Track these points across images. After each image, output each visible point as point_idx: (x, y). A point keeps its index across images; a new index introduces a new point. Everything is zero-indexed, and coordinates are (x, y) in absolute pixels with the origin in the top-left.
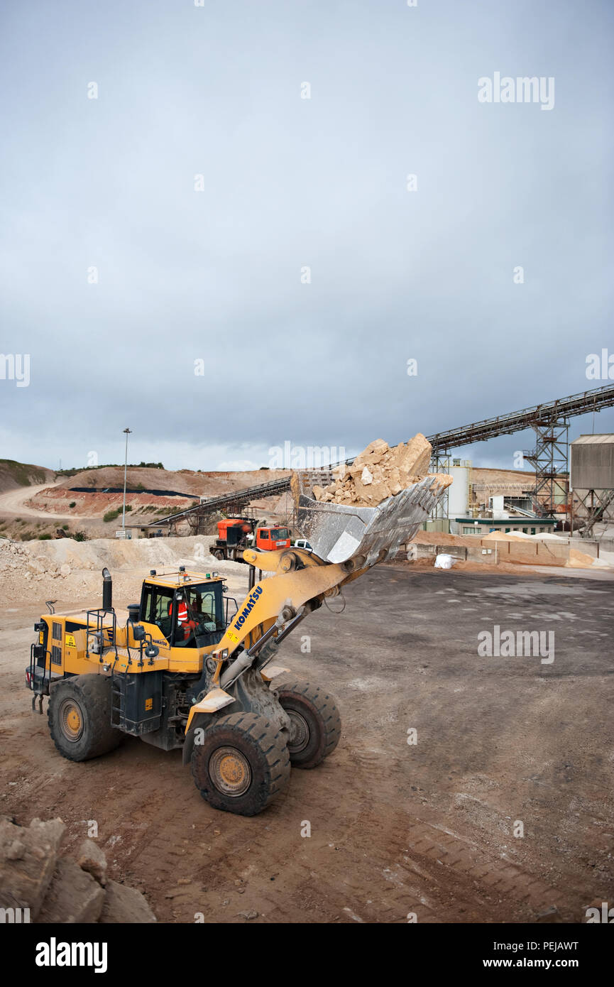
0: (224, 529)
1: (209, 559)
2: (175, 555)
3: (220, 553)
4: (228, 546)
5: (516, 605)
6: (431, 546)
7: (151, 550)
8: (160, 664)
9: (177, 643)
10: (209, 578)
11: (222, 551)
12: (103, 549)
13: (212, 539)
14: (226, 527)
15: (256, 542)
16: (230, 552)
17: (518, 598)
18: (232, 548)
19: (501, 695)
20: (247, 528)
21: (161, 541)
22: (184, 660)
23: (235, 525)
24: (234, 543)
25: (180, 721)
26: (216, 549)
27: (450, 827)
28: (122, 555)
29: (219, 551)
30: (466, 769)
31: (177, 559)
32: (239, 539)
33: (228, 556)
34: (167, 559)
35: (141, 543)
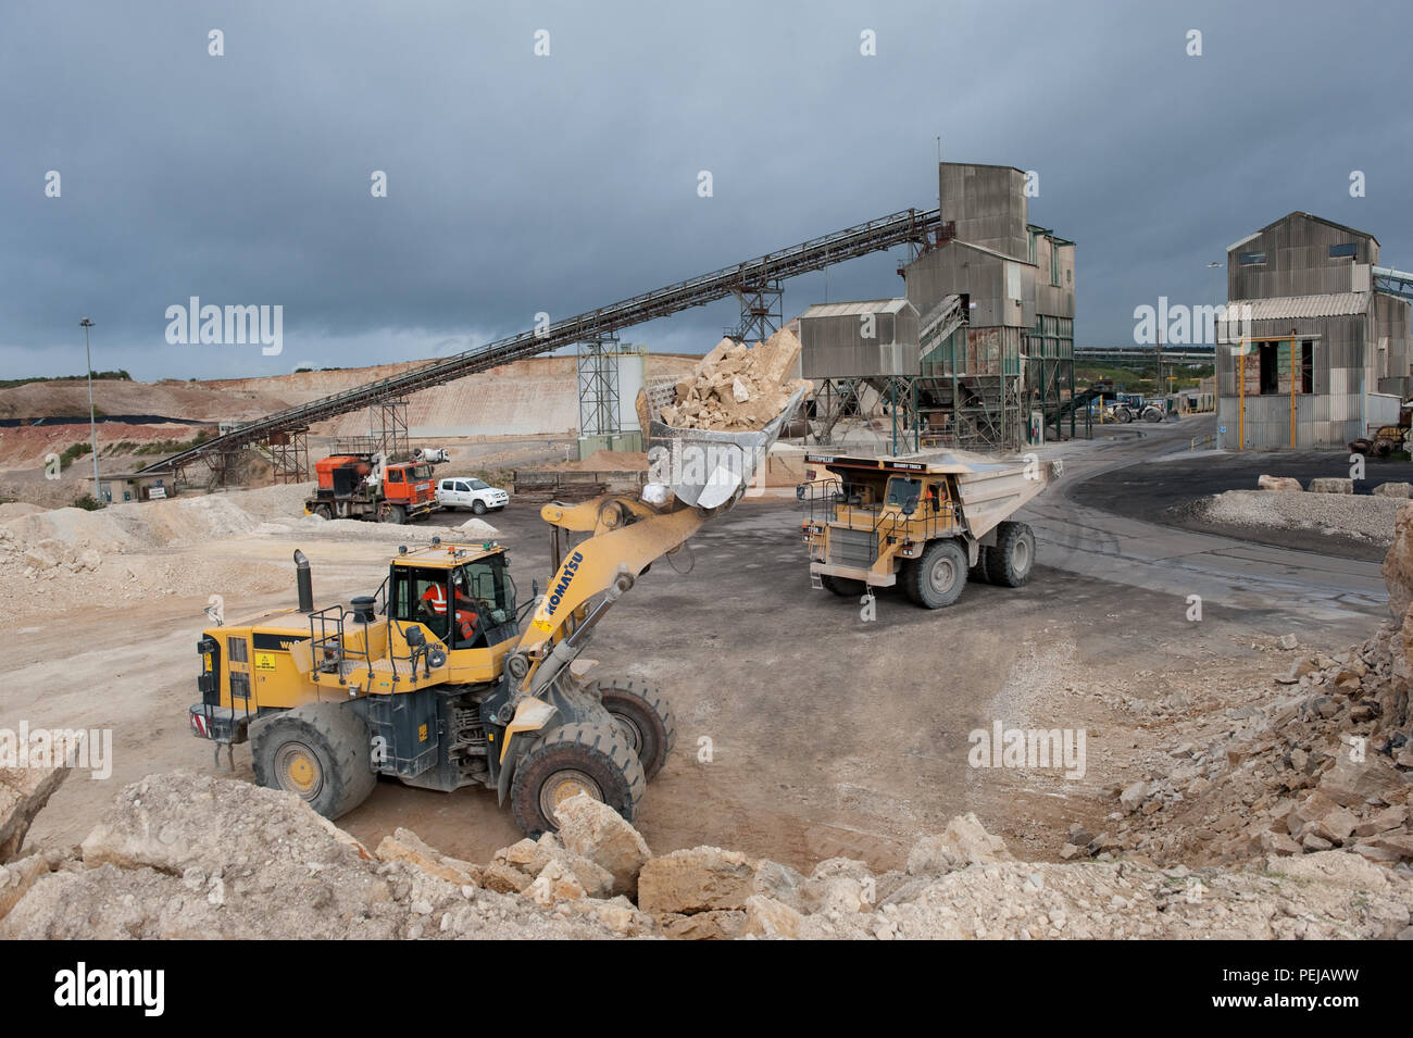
0: (328, 473)
1: (312, 520)
3: (325, 508)
4: (337, 497)
5: (779, 544)
6: (632, 473)
7: (211, 514)
8: (439, 676)
9: (458, 644)
11: (328, 505)
12: (132, 519)
13: (308, 489)
14: (329, 469)
15: (382, 487)
16: (341, 506)
17: (775, 534)
18: (344, 500)
19: (826, 660)
20: (363, 468)
21: (226, 499)
22: (470, 665)
23: (345, 465)
24: (347, 492)
25: (466, 749)
26: (317, 504)
27: (849, 823)
28: (167, 526)
29: (322, 506)
30: (833, 754)
31: (256, 525)
32: (354, 485)
33: (339, 513)
34: (239, 525)
35: (194, 505)
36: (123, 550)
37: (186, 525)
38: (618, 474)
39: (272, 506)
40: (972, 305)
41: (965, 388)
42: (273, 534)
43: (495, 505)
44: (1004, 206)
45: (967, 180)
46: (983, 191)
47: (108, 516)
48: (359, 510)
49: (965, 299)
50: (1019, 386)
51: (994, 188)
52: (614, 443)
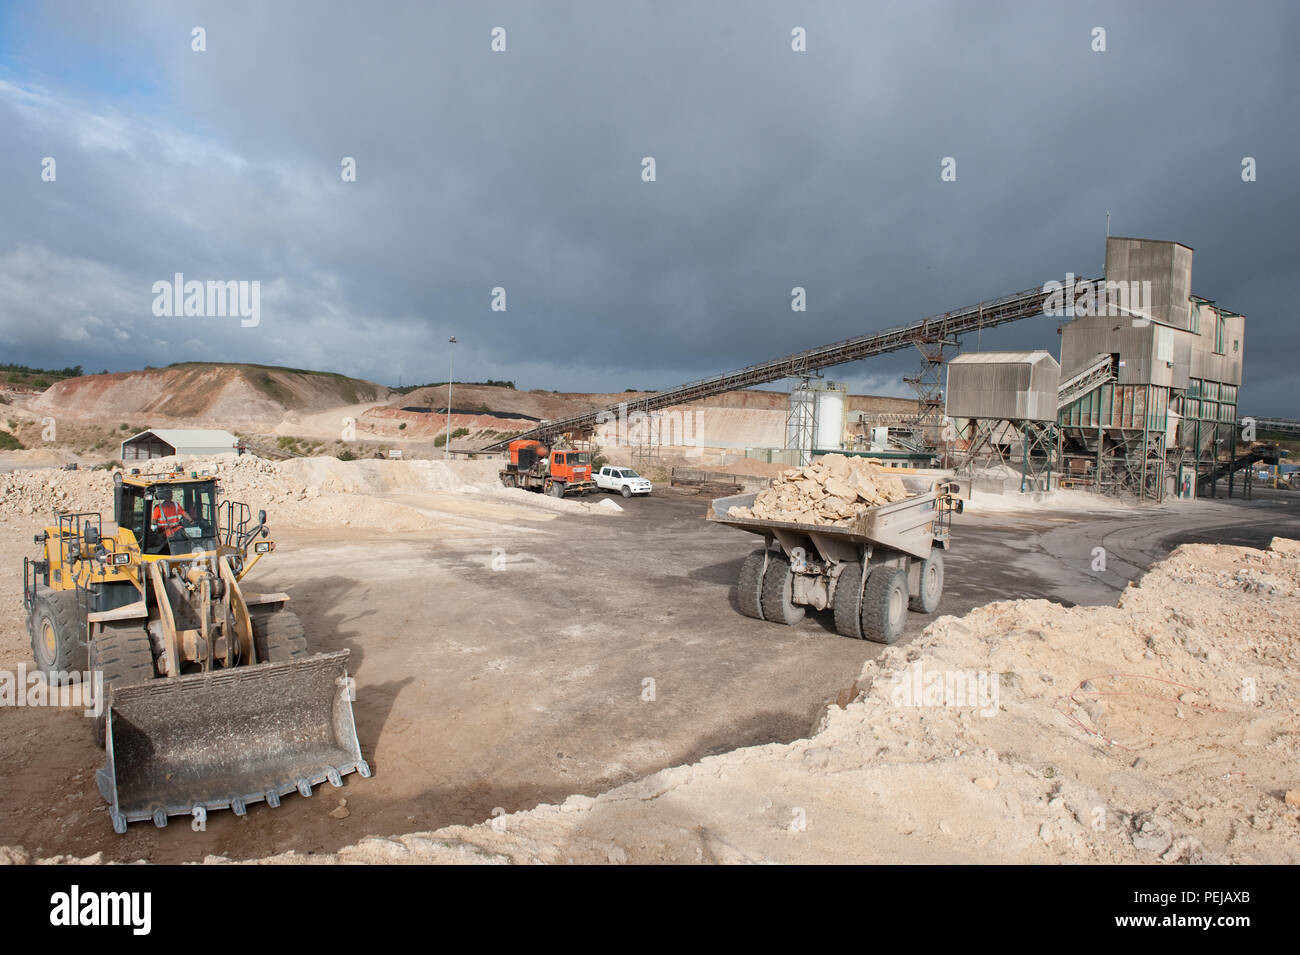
0: (516, 451)
1: (495, 486)
2: (458, 480)
3: (511, 479)
4: (520, 471)
6: (764, 479)
7: (430, 473)
11: (513, 477)
12: (371, 470)
13: (502, 463)
14: (518, 449)
15: (550, 467)
16: (521, 478)
18: (524, 474)
23: (528, 447)
26: (506, 475)
28: (394, 478)
29: (509, 477)
31: (460, 485)
32: (532, 463)
33: (519, 484)
34: (448, 484)
35: (419, 465)
36: (356, 491)
37: (408, 478)
38: (752, 478)
39: (482, 474)
40: (1122, 363)
41: (1110, 439)
42: (466, 493)
43: (638, 491)
44: (1166, 277)
45: (1132, 253)
46: (1146, 263)
47: (356, 466)
48: (534, 483)
49: (1116, 357)
50: (1170, 440)
51: (1157, 260)
52: (773, 455)
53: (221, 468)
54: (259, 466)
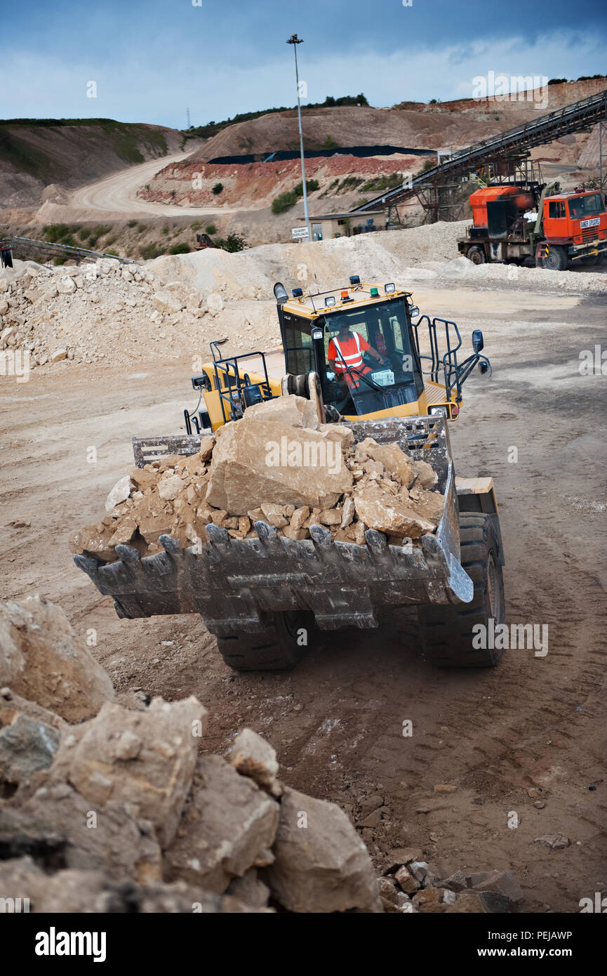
0: (481, 206)
1: (459, 264)
2: (397, 261)
3: (478, 251)
4: (491, 237)
7: (355, 256)
10: (376, 296)
11: (481, 247)
12: (272, 262)
13: (460, 228)
14: (484, 203)
15: (542, 224)
16: (495, 248)
18: (500, 240)
20: (523, 200)
21: (371, 240)
23: (501, 197)
24: (502, 231)
26: (470, 245)
29: (475, 247)
32: (511, 222)
33: (493, 256)
34: (384, 270)
35: (337, 246)
36: (259, 296)
37: (327, 269)
39: (426, 249)
42: (416, 280)
47: (249, 258)
48: (516, 252)
53: (80, 284)
54: (126, 273)
